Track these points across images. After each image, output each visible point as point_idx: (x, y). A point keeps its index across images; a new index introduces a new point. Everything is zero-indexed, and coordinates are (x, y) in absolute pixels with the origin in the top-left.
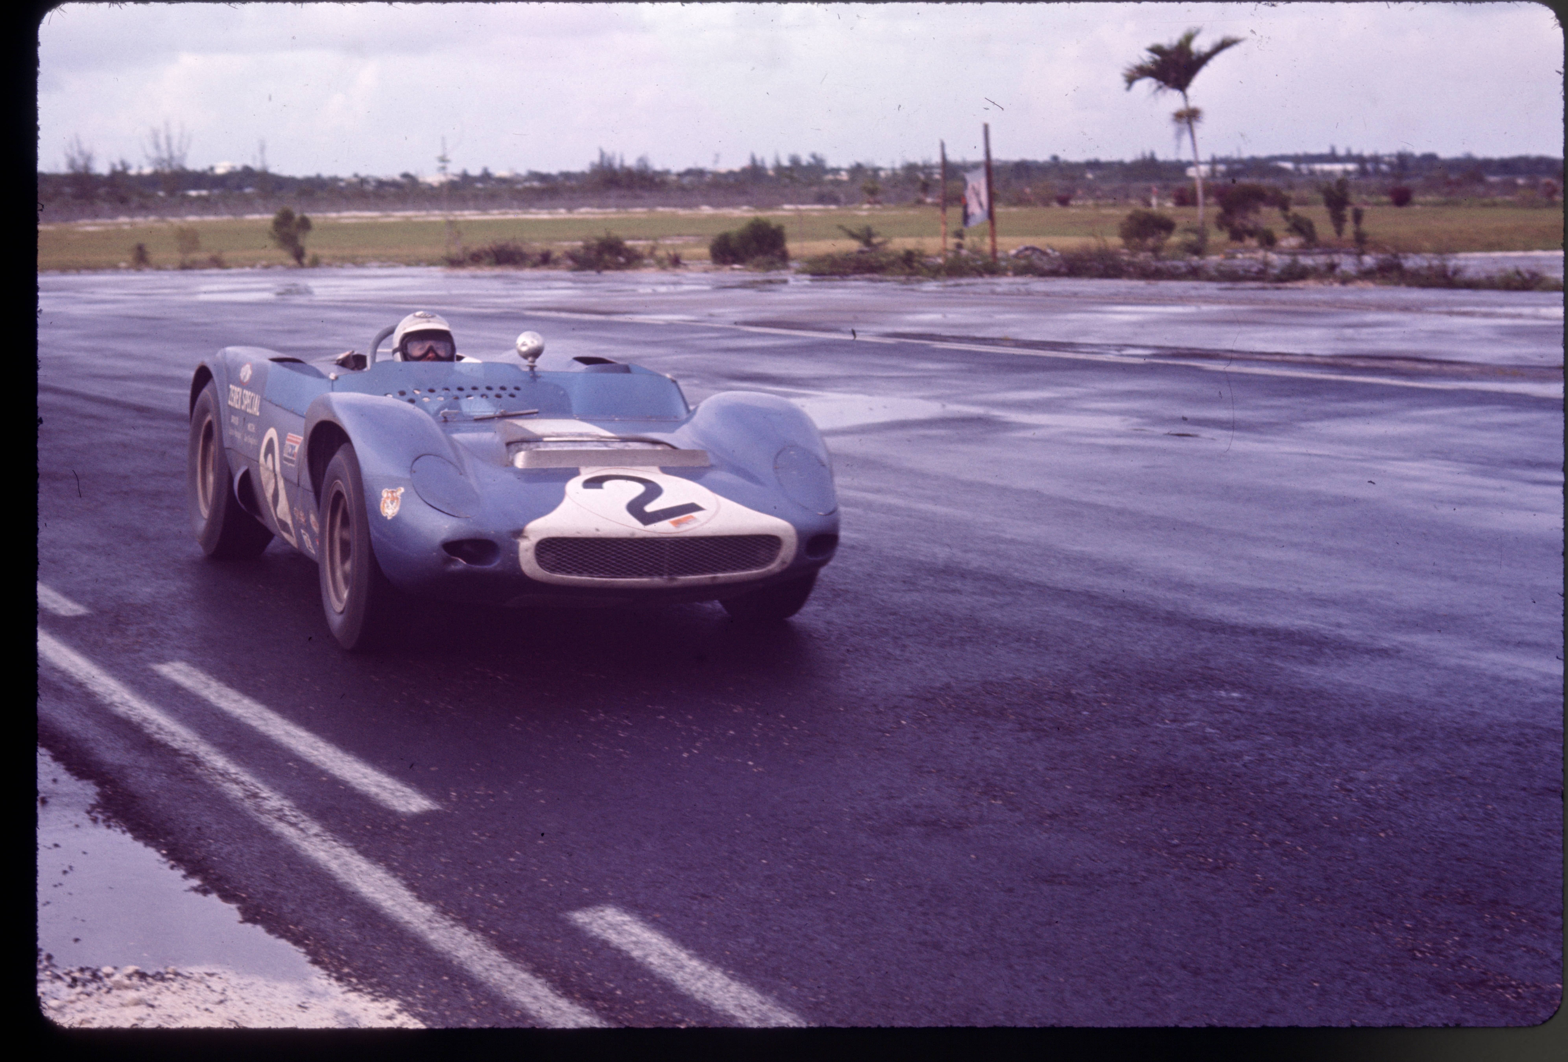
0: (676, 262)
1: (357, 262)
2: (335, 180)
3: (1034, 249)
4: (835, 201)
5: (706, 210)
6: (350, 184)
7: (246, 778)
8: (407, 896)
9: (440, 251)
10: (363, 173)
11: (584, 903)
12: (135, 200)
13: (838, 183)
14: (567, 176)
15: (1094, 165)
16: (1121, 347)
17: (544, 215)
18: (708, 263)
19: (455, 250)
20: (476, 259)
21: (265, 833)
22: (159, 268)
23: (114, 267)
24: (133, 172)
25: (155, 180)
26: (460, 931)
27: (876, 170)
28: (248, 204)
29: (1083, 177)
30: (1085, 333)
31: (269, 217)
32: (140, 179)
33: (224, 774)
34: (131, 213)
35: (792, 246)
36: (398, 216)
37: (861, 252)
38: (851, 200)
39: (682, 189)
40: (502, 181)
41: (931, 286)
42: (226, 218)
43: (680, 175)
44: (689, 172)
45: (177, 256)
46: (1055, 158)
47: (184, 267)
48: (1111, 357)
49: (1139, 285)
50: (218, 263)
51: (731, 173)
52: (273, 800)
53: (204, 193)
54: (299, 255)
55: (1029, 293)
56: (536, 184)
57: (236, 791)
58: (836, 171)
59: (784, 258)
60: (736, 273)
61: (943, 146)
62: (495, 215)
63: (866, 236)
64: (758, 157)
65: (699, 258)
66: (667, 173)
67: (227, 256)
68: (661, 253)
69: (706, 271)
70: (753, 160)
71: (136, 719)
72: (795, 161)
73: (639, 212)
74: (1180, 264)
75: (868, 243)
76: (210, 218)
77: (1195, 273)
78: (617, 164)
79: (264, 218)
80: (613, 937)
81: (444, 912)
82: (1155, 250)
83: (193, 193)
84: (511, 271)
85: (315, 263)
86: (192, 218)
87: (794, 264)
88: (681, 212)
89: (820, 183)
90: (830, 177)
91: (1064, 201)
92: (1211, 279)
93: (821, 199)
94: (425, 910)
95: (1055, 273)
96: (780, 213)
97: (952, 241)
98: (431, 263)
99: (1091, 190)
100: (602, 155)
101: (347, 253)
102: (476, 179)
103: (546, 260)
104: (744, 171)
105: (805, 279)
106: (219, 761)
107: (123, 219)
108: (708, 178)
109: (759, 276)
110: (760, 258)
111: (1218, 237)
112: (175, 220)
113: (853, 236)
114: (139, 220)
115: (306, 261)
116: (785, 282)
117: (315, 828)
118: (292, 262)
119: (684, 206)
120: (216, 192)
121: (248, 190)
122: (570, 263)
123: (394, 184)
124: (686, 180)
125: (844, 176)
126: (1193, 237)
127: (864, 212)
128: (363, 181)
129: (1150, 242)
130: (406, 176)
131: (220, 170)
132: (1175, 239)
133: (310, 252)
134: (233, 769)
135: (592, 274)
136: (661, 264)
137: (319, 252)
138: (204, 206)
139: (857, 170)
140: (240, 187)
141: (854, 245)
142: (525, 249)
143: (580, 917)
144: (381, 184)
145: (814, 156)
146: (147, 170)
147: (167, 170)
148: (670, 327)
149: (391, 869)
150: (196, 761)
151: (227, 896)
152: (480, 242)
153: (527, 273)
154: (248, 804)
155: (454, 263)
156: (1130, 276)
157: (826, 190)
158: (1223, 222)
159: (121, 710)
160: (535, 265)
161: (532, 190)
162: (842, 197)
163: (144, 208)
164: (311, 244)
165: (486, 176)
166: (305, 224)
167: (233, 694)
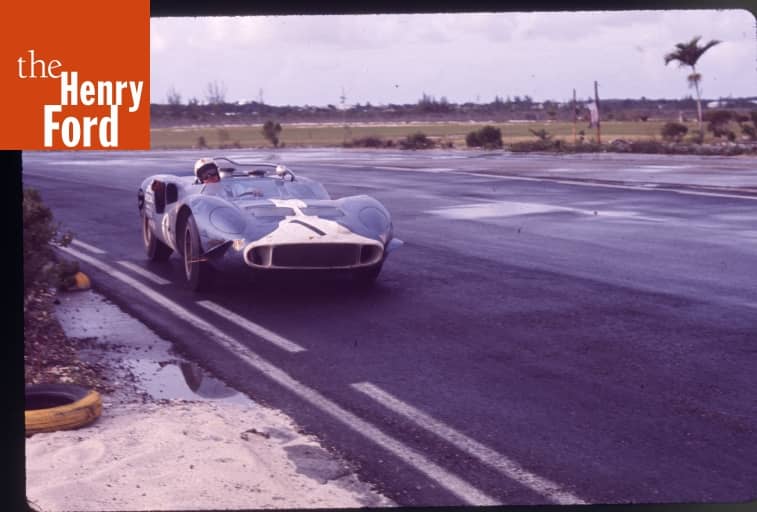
0: (450, 145)
1: (302, 146)
2: (296, 108)
3: (621, 141)
4: (534, 118)
5: (473, 123)
6: (304, 110)
7: (232, 340)
8: (289, 378)
9: (341, 141)
10: (310, 105)
11: (357, 381)
12: (201, 118)
13: (538, 110)
14: (408, 106)
15: (663, 102)
16: (643, 184)
17: (394, 125)
18: (465, 147)
19: (349, 141)
20: (357, 144)
21: (237, 359)
22: (210, 148)
23: (189, 148)
24: (199, 104)
25: (210, 108)
26: (307, 390)
27: (556, 104)
28: (254, 119)
29: (657, 107)
30: (629, 177)
31: (262, 125)
32: (203, 106)
33: (223, 339)
34: (198, 123)
35: (505, 139)
36: (325, 125)
37: (539, 142)
38: (542, 118)
39: (462, 112)
40: (376, 108)
41: (568, 156)
42: (243, 126)
43: (462, 106)
44: (467, 105)
45: (218, 143)
46: (644, 98)
47: (222, 148)
48: (638, 188)
49: (664, 157)
50: (237, 146)
51: (487, 105)
52: (241, 347)
53: (233, 114)
54: (275, 142)
55: (610, 160)
56: (392, 110)
57: (227, 344)
58: (537, 104)
59: (500, 145)
60: (477, 151)
61: (574, 92)
62: (372, 125)
63: (542, 134)
64: (500, 97)
65: (461, 145)
66: (455, 105)
67: (241, 143)
68: (443, 142)
69: (464, 150)
70: (497, 99)
71: (188, 320)
72: (517, 99)
73: (440, 123)
74: (685, 147)
75: (543, 137)
76: (236, 126)
77: (691, 151)
78: (432, 100)
79: (259, 126)
80: (367, 392)
81: (302, 383)
82: (678, 141)
83: (228, 114)
84: (374, 150)
85: (283, 146)
86: (227, 126)
87: (505, 147)
88: (460, 123)
89: (529, 109)
90: (535, 107)
91: (644, 119)
92: (698, 154)
93: (528, 117)
94: (296, 383)
95: (626, 151)
96: (507, 124)
97: (578, 137)
98: (337, 146)
99: (659, 113)
100: (425, 96)
101: (299, 141)
102: (364, 108)
103: (390, 144)
104: (493, 104)
105: (508, 154)
106: (221, 334)
107: (194, 126)
108: (475, 108)
109: (487, 152)
110: (489, 144)
111: (709, 135)
112: (218, 127)
113: (536, 134)
114: (202, 126)
115: (279, 145)
116: (499, 155)
117: (256, 357)
118: (272, 145)
119: (462, 121)
120: (238, 113)
121: (255, 113)
122: (401, 146)
123: (324, 110)
124: (465, 109)
125: (541, 107)
126: (697, 135)
127: (548, 124)
128: (311, 108)
129: (676, 137)
130: (330, 106)
131: (241, 103)
132: (688, 136)
133: (280, 141)
134: (226, 337)
135: (410, 151)
136: (444, 147)
137: (286, 141)
138: (234, 120)
139: (547, 104)
140: (251, 111)
141: (536, 139)
142: (382, 140)
143: (355, 385)
144: (318, 110)
145: (527, 97)
146: (206, 103)
147: (216, 103)
148: (441, 173)
149: (284, 370)
150: (211, 334)
151: (220, 378)
152: (360, 136)
153: (381, 150)
154: (231, 349)
155: (346, 145)
156: (661, 153)
157: (530, 113)
158: (710, 128)
159: (183, 317)
160: (385, 147)
161: (389, 113)
162: (538, 116)
163: (205, 121)
164: (281, 137)
165: (369, 106)
166: (278, 128)
167: (228, 312)
